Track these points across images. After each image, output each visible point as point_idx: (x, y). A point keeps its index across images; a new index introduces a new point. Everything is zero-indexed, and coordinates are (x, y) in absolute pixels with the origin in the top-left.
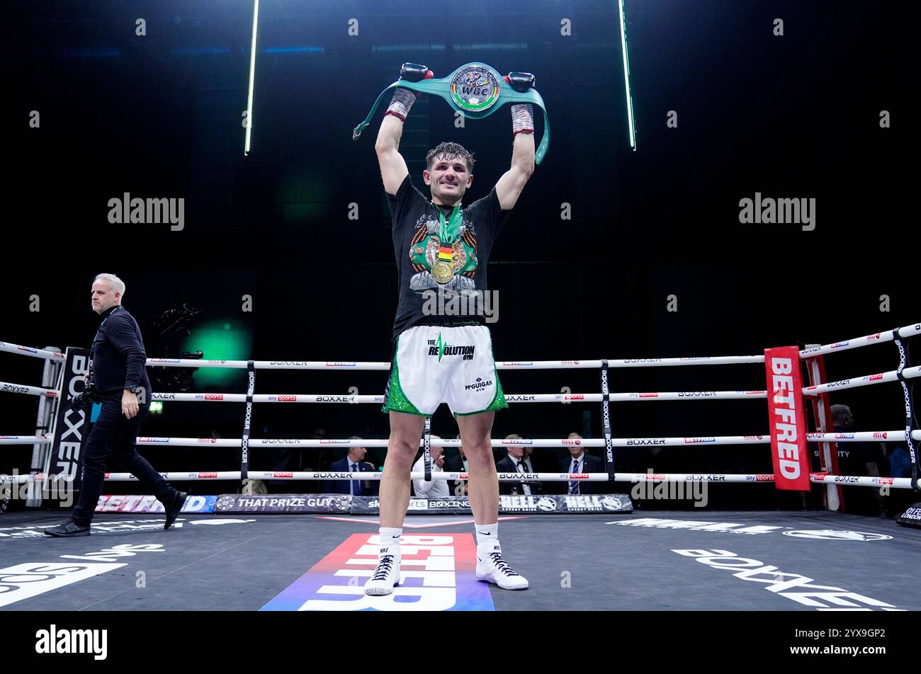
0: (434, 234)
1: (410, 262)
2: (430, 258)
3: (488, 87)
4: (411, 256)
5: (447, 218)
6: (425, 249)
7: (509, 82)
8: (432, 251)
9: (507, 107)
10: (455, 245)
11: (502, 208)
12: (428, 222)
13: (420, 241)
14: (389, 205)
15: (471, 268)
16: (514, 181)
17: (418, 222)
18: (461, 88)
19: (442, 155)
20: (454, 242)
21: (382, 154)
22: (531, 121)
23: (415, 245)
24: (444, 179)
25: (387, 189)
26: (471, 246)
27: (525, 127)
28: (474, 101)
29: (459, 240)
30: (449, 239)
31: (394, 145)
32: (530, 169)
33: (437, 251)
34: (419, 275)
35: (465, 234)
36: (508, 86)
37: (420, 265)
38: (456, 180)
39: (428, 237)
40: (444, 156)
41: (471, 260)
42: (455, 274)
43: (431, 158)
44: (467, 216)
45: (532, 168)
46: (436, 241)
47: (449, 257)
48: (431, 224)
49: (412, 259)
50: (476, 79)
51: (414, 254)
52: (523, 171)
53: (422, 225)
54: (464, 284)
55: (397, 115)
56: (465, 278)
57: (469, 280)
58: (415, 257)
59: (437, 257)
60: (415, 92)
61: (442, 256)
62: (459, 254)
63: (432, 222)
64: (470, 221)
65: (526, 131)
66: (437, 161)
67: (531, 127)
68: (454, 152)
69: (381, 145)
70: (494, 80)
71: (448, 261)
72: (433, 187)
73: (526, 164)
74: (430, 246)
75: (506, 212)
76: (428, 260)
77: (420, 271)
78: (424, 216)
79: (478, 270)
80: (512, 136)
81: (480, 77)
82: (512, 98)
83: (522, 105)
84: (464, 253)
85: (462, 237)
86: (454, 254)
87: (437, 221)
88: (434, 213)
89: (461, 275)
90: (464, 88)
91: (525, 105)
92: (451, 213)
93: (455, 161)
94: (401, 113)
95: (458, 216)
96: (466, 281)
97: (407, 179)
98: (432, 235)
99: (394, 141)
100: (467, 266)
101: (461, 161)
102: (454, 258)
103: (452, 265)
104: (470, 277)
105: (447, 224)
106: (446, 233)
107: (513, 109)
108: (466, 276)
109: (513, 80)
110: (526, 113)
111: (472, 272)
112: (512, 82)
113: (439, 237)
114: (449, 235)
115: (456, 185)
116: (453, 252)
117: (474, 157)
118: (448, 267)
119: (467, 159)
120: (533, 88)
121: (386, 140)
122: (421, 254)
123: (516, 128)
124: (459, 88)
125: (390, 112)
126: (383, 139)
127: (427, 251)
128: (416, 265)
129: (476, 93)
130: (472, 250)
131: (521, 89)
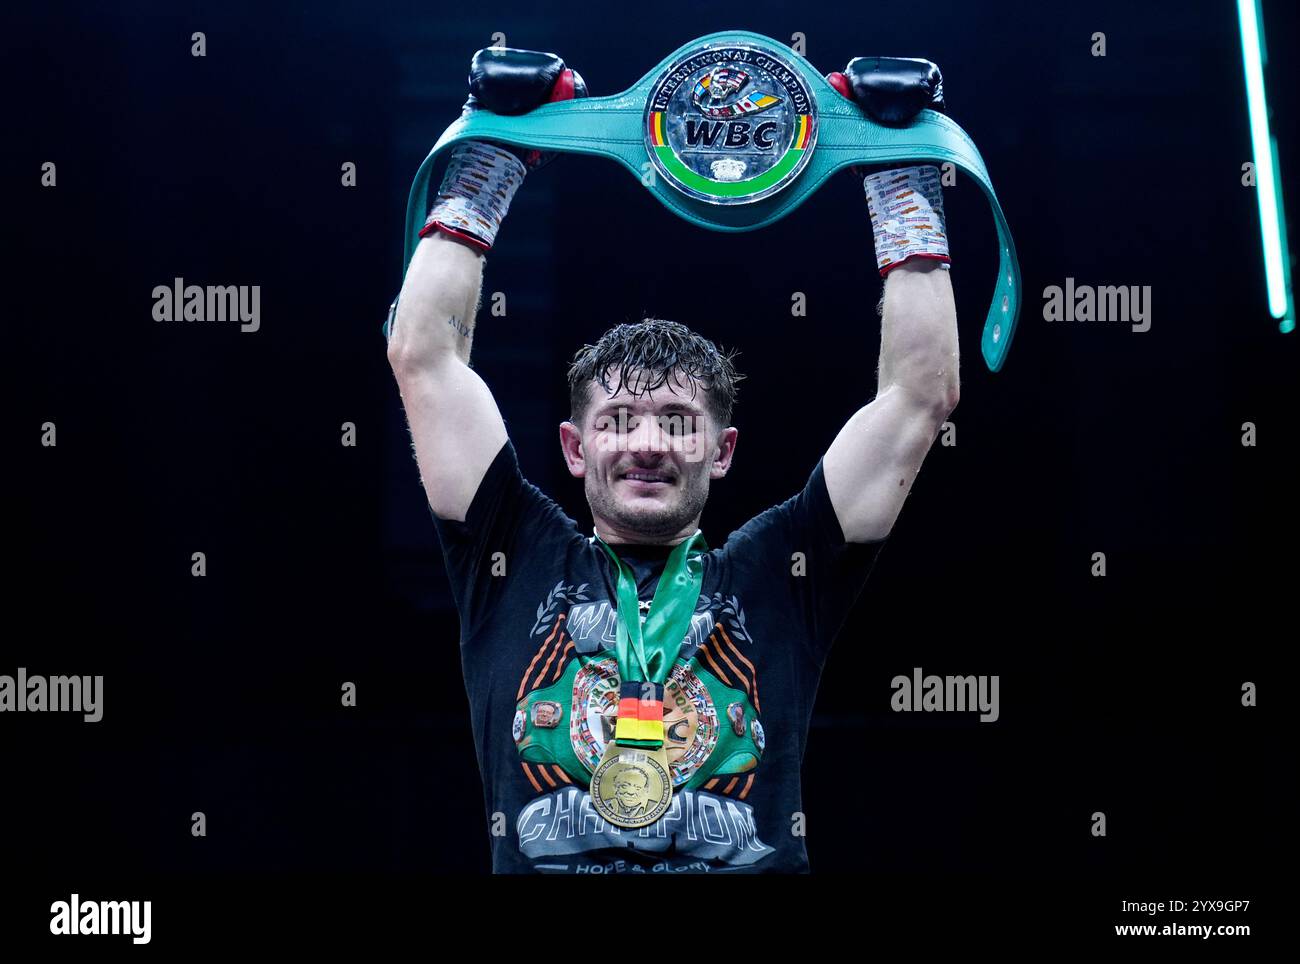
0: (599, 652)
1: (517, 757)
2: (586, 739)
3: (777, 116)
4: (517, 736)
5: (645, 591)
6: (568, 705)
7: (848, 91)
8: (590, 712)
9: (849, 181)
10: (673, 687)
11: (848, 537)
12: (576, 610)
13: (548, 682)
14: (445, 554)
15: (739, 761)
16: (889, 436)
17: (540, 612)
18: (683, 127)
19: (614, 379)
20: (670, 674)
21: (411, 380)
22: (935, 222)
23: (531, 696)
24: (626, 462)
25: (435, 502)
26: (736, 684)
27: (916, 246)
28: (729, 169)
29: (687, 666)
30: (653, 666)
31: (452, 343)
32: (944, 396)
33: (613, 711)
34: (544, 803)
35: (708, 642)
36: (845, 108)
37: (549, 767)
38: (669, 464)
39: (576, 662)
40: (625, 379)
41: (736, 731)
42: (677, 790)
43: (583, 378)
44: (717, 579)
45: (951, 387)
46: (607, 675)
47: (654, 730)
48: (586, 617)
49: (522, 746)
50: (734, 92)
51: (528, 727)
52: (917, 401)
53: (552, 623)
54: (713, 823)
55: (462, 237)
56: (714, 802)
57: (730, 805)
58: (529, 738)
59: (609, 734)
60: (522, 152)
61: (627, 728)
62: (692, 717)
63: (591, 608)
64: (726, 595)
65: (921, 263)
66: (602, 396)
67: (939, 247)
68: (662, 361)
69: (406, 348)
70: (795, 89)
71: (651, 746)
72: (591, 486)
73: (929, 378)
74: (583, 696)
75: (864, 549)
76: (578, 747)
77: (548, 791)
78: (559, 588)
79: (768, 768)
80: (873, 280)
81: (745, 82)
82: (864, 147)
83: (901, 173)
84: (711, 711)
85: (700, 656)
86: (672, 718)
87: (605, 605)
88: (597, 575)
89: (699, 789)
90: (690, 126)
91: (913, 172)
92: (657, 573)
93: (662, 395)
94: (474, 227)
95: (684, 580)
96: (718, 811)
97: (502, 460)
98: (591, 654)
99: (450, 330)
100: (720, 755)
101: (687, 391)
102: (671, 733)
103: (663, 758)
104: (734, 796)
105: (644, 611)
106: (640, 646)
107: (870, 186)
108: (717, 792)
109: (862, 86)
110: (918, 199)
111: (742, 776)
112: (860, 92)
113: (615, 659)
114: (653, 651)
115: (672, 480)
116: (667, 711)
117: (739, 366)
118: (650, 770)
119: (711, 378)
120: (938, 107)
121: (423, 329)
122: (551, 728)
123: (886, 252)
124: (673, 126)
125: (434, 229)
126: (411, 326)
127: (574, 716)
128: (533, 767)
129: (737, 140)
130: (740, 696)
131: (893, 115)
